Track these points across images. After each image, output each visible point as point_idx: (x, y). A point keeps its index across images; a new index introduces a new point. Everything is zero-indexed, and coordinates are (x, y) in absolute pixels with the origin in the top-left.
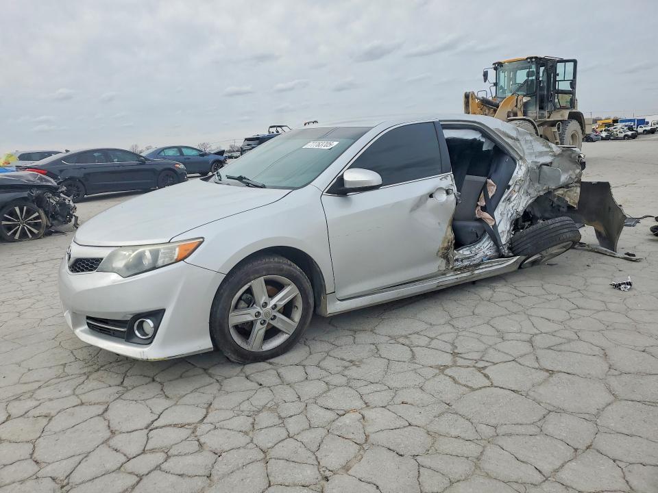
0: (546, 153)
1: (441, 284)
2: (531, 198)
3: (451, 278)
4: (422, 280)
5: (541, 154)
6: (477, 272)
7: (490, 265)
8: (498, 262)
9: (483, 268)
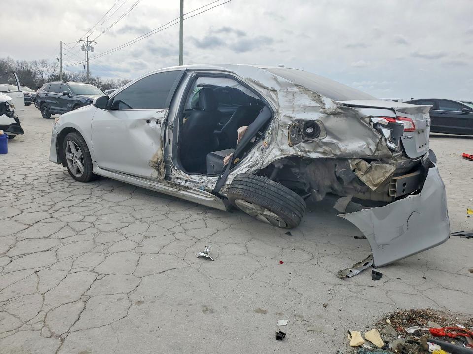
0: (314, 109)
1: (152, 186)
2: (282, 155)
3: (161, 187)
4: (143, 178)
5: (305, 108)
6: (182, 192)
7: (197, 193)
8: (206, 194)
9: (189, 192)
